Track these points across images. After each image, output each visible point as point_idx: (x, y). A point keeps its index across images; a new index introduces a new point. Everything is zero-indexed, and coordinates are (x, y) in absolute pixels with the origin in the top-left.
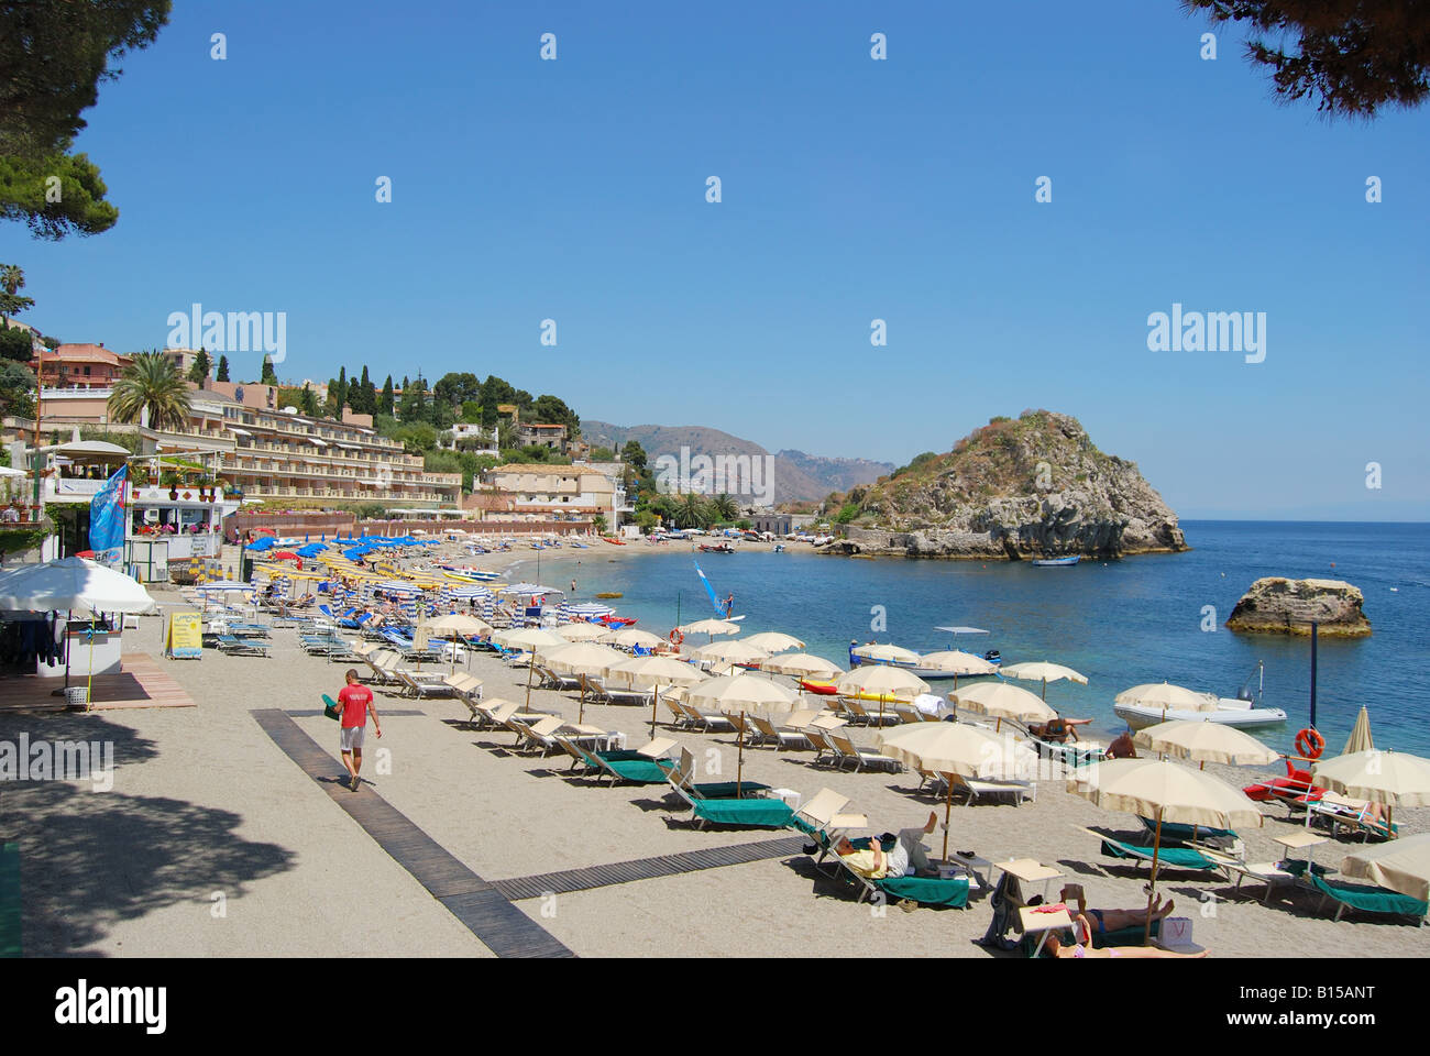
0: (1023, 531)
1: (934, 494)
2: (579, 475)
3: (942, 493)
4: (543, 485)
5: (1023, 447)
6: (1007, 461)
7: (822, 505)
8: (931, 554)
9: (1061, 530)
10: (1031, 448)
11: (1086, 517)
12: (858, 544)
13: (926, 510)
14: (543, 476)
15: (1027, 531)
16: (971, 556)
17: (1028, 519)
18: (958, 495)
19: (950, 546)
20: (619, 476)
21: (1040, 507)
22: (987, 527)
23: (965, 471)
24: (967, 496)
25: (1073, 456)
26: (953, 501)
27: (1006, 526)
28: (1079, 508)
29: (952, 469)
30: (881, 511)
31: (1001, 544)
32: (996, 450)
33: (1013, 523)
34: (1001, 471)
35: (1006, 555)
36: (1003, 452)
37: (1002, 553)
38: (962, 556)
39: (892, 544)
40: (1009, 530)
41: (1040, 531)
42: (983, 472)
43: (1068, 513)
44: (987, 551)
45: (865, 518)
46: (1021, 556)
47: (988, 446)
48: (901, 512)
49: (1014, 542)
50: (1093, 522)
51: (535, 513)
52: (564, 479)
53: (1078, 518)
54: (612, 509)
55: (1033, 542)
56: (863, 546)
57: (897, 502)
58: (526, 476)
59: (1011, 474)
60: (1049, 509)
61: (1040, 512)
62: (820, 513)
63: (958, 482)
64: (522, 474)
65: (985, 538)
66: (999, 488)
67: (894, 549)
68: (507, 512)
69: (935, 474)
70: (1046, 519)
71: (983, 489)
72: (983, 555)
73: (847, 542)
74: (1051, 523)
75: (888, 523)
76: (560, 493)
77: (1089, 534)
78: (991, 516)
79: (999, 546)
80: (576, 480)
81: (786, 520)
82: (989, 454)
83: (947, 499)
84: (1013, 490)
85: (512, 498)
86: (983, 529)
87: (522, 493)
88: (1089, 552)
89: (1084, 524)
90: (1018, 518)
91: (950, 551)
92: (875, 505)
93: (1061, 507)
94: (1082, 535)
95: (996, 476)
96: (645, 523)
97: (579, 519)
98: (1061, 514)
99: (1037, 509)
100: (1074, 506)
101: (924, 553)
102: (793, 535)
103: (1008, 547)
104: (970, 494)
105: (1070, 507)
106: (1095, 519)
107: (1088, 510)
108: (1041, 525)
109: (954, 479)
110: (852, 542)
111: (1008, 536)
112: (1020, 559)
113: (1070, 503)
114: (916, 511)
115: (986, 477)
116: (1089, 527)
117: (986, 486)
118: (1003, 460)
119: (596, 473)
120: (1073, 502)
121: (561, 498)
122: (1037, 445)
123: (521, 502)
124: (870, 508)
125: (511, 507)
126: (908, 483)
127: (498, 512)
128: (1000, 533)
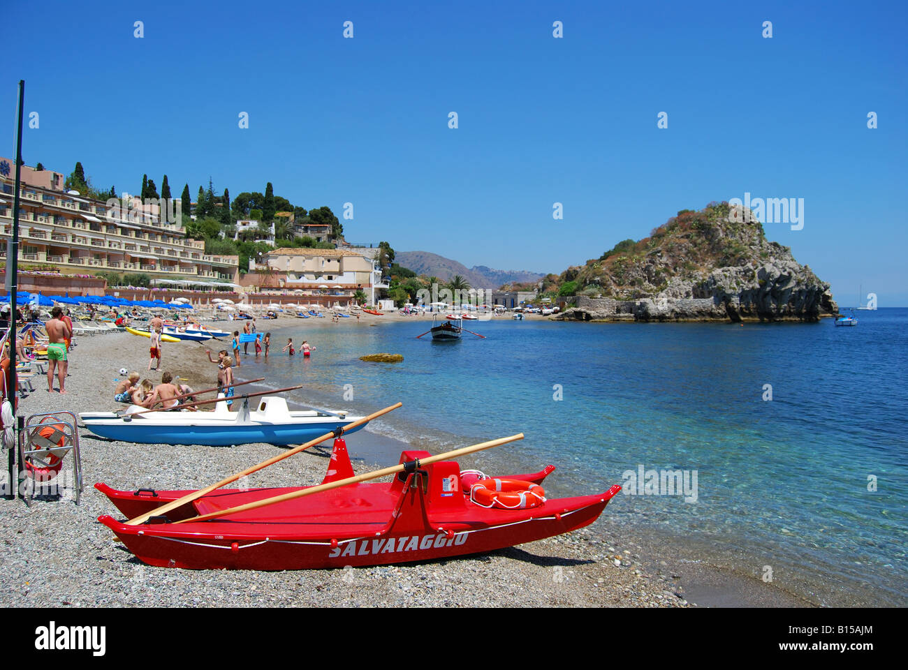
0: (743, 296)
1: (647, 269)
2: (342, 257)
3: (653, 269)
4: (310, 265)
5: (717, 230)
6: (703, 242)
7: (541, 284)
8: (661, 318)
9: (777, 295)
10: (724, 231)
11: (798, 284)
12: (588, 312)
13: (640, 283)
14: (310, 258)
15: (747, 296)
16: (698, 319)
17: (747, 286)
18: (666, 270)
19: (678, 310)
20: (376, 259)
21: (756, 275)
22: (710, 294)
23: (669, 251)
24: (673, 271)
25: (755, 238)
26: (663, 275)
27: (729, 291)
28: (794, 275)
29: (660, 248)
30: (602, 284)
31: (724, 308)
32: (693, 233)
33: (734, 289)
34: (699, 250)
35: (729, 318)
36: (699, 235)
37: (725, 316)
38: (690, 319)
39: (618, 311)
40: (731, 295)
41: (758, 295)
42: (684, 251)
43: (784, 280)
44: (711, 314)
45: (589, 290)
46: (742, 318)
47: (685, 230)
48: (619, 285)
49: (736, 306)
50: (804, 287)
51: (304, 289)
52: (329, 261)
53: (791, 284)
54: (370, 285)
55: (751, 305)
56: (593, 313)
57: (615, 276)
58: (295, 257)
59: (707, 252)
60: (765, 276)
61: (757, 279)
62: (539, 290)
63: (664, 260)
64: (291, 256)
65: (708, 303)
66: (699, 265)
67: (622, 315)
68: (279, 289)
69: (644, 253)
70: (763, 285)
71: (685, 265)
72: (708, 319)
73: (578, 309)
74: (768, 289)
75: (609, 294)
76: (325, 273)
77: (800, 299)
78: (715, 283)
79: (722, 310)
80: (339, 261)
81: (513, 296)
82: (687, 237)
83: (657, 273)
84: (711, 266)
85: (283, 276)
86: (706, 295)
87: (292, 272)
88: (799, 314)
89: (797, 289)
90: (738, 284)
91: (678, 315)
92: (597, 279)
93: (777, 274)
94: (794, 300)
95: (695, 254)
96: (398, 298)
97: (341, 294)
98: (777, 281)
99: (753, 276)
100: (789, 273)
101: (654, 317)
102: (519, 308)
103: (730, 311)
104: (675, 269)
105: (785, 274)
106: (806, 285)
107: (800, 277)
108: (759, 290)
109: (661, 257)
110: (583, 310)
111: (730, 301)
112: (741, 320)
113: (785, 270)
114: (632, 284)
115: (686, 255)
116: (800, 292)
117: (688, 262)
118: (699, 241)
119: (356, 255)
120: (788, 270)
121: (326, 276)
122: (728, 229)
123: (291, 280)
124: (592, 282)
125: (282, 284)
126: (624, 260)
127: (271, 288)
128: (723, 297)
